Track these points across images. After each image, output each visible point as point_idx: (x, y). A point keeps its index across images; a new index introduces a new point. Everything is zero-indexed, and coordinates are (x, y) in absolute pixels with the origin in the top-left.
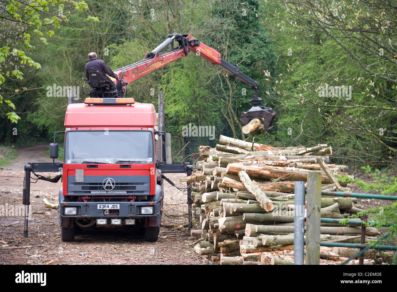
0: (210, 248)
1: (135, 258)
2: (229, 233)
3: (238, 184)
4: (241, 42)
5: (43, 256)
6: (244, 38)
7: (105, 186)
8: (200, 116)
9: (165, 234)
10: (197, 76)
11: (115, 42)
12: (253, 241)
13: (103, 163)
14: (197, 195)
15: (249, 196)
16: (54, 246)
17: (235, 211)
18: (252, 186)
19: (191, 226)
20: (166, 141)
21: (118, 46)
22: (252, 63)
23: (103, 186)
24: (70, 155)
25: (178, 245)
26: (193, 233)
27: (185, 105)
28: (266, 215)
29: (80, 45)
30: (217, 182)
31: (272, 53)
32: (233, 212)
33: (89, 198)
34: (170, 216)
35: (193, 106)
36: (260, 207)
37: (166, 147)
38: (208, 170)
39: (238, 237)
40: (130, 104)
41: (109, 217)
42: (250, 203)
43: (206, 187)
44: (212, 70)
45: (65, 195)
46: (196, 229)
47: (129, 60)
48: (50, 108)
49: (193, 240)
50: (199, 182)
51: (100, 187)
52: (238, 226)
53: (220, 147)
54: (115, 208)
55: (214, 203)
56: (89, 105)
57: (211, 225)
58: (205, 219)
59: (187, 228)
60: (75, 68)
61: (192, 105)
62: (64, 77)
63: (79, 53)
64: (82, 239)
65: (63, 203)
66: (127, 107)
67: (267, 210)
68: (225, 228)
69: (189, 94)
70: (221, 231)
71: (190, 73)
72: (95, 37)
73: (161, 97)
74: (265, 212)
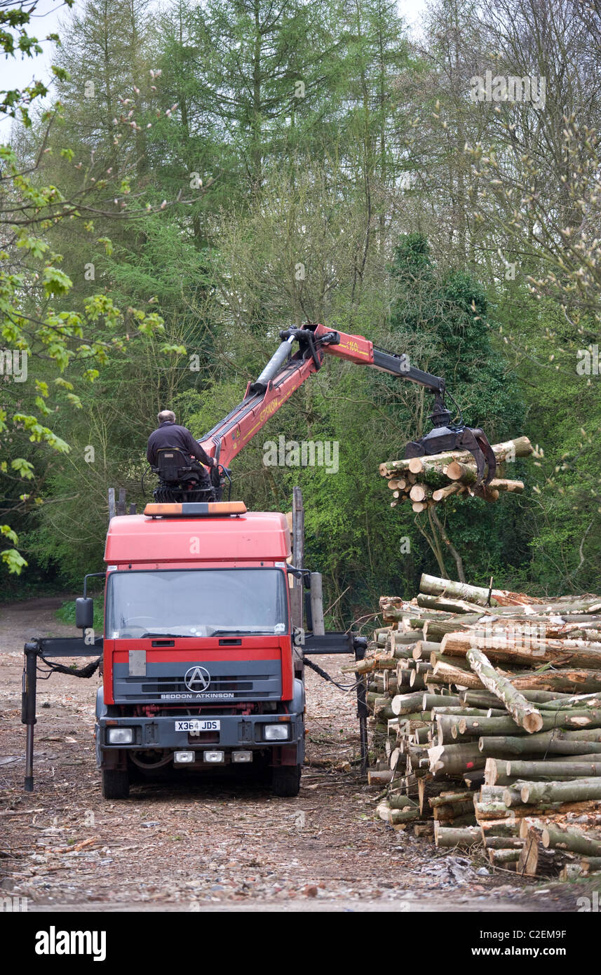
0: (411, 810)
1: (257, 832)
2: (450, 778)
3: (466, 676)
4: (452, 381)
5: (68, 829)
6: (458, 372)
7: (190, 683)
8: (370, 533)
9: (312, 780)
10: (364, 452)
11: (192, 386)
12: (502, 793)
13: (184, 637)
14: (379, 699)
15: (489, 700)
16: (89, 809)
17: (462, 732)
18: (496, 681)
19: (365, 763)
20: (312, 588)
21: (199, 393)
23: (185, 682)
24: (118, 622)
25: (341, 804)
26: (373, 779)
27: (339, 511)
28: (526, 739)
29: (123, 392)
30: (422, 673)
31: (516, 401)
32: (459, 735)
33: (158, 708)
34: (320, 741)
35: (356, 512)
36: (515, 723)
38: (403, 648)
39: (469, 785)
40: (238, 515)
41: (198, 747)
42: (492, 715)
43: (400, 682)
44: (393, 439)
45: (112, 702)
46: (378, 770)
48: (64, 521)
49: (372, 791)
50: (382, 672)
51: (179, 685)
52: (470, 764)
53: (426, 600)
54: (212, 729)
55: (417, 716)
56: (154, 517)
57: (412, 763)
58: (397, 749)
59: (358, 768)
60: (113, 440)
61: (352, 511)
63: (121, 410)
64: (144, 792)
65: (105, 721)
66: (230, 519)
67: (529, 730)
68: (443, 769)
69: (347, 488)
70: (434, 774)
71: (348, 445)
72: (152, 376)
73: (299, 499)
74: (525, 734)
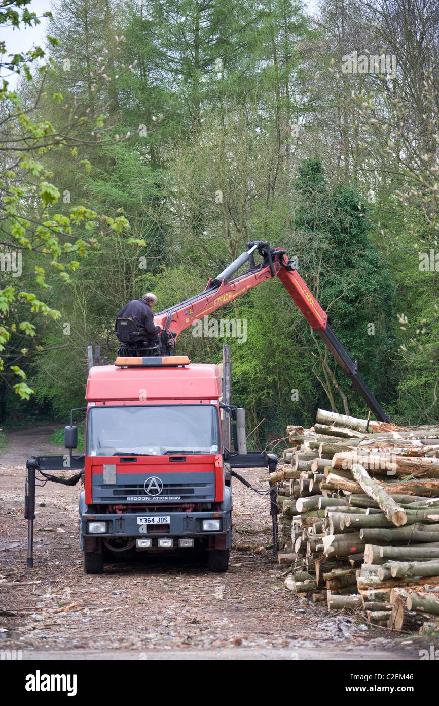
0: (310, 582)
1: (197, 598)
2: (339, 559)
3: (351, 484)
4: (340, 267)
6: (345, 260)
7: (148, 489)
8: (280, 379)
9: (237, 560)
10: (275, 319)
12: (377, 570)
13: (144, 455)
14: (287, 501)
15: (367, 502)
16: (74, 581)
17: (348, 525)
18: (373, 487)
19: (277, 548)
20: (238, 420)
21: (154, 275)
22: (357, 297)
23: (145, 488)
24: (96, 444)
25: (259, 578)
26: (282, 559)
27: (257, 363)
28: (395, 530)
29: (99, 275)
30: (318, 482)
31: (388, 282)
32: (345, 527)
33: (125, 507)
34: (243, 532)
35: (269, 364)
36: (386, 518)
37: (238, 428)
38: (304, 463)
39: (353, 564)
40: (183, 366)
41: (154, 536)
42: (370, 513)
43: (302, 489)
44: (297, 310)
45: (91, 503)
46: (286, 553)
47: (172, 297)
48: (55, 370)
49: (281, 569)
50: (289, 481)
51: (140, 490)
52: (354, 549)
53: (321, 428)
54: (164, 523)
55: (315, 513)
56: (122, 367)
57: (311, 547)
58: (300, 537)
59: (271, 551)
60: (91, 311)
61: (267, 362)
62: (76, 323)
63: (97, 288)
64: (115, 569)
65: (86, 516)
66: (178, 369)
67: (397, 524)
68: (333, 552)
69: (263, 346)
70: (327, 556)
71: (263, 314)
72: (119, 264)
73: (227, 354)
74: (394, 527)
